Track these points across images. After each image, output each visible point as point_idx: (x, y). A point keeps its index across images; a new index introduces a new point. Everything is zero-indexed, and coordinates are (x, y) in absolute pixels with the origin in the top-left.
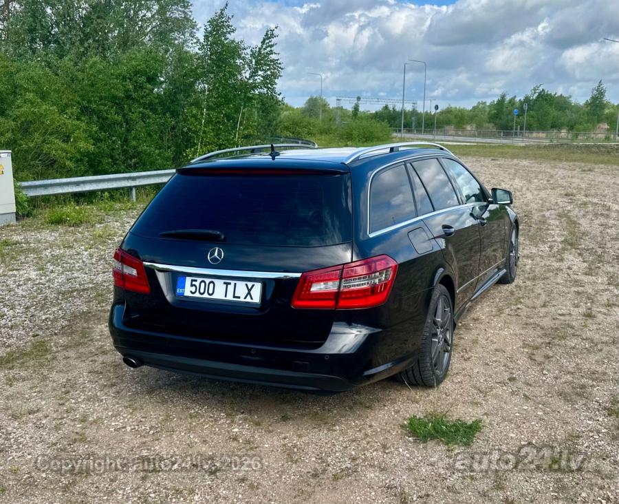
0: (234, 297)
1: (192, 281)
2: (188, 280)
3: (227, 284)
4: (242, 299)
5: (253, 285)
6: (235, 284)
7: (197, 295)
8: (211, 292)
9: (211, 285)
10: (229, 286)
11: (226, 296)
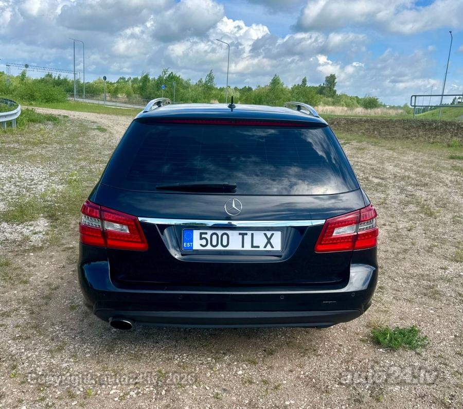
0: (252, 246)
1: (201, 234)
2: (196, 233)
3: (243, 235)
4: (262, 248)
5: (273, 234)
6: (252, 234)
7: (209, 247)
8: (225, 243)
9: (225, 237)
10: (245, 236)
11: (243, 247)
